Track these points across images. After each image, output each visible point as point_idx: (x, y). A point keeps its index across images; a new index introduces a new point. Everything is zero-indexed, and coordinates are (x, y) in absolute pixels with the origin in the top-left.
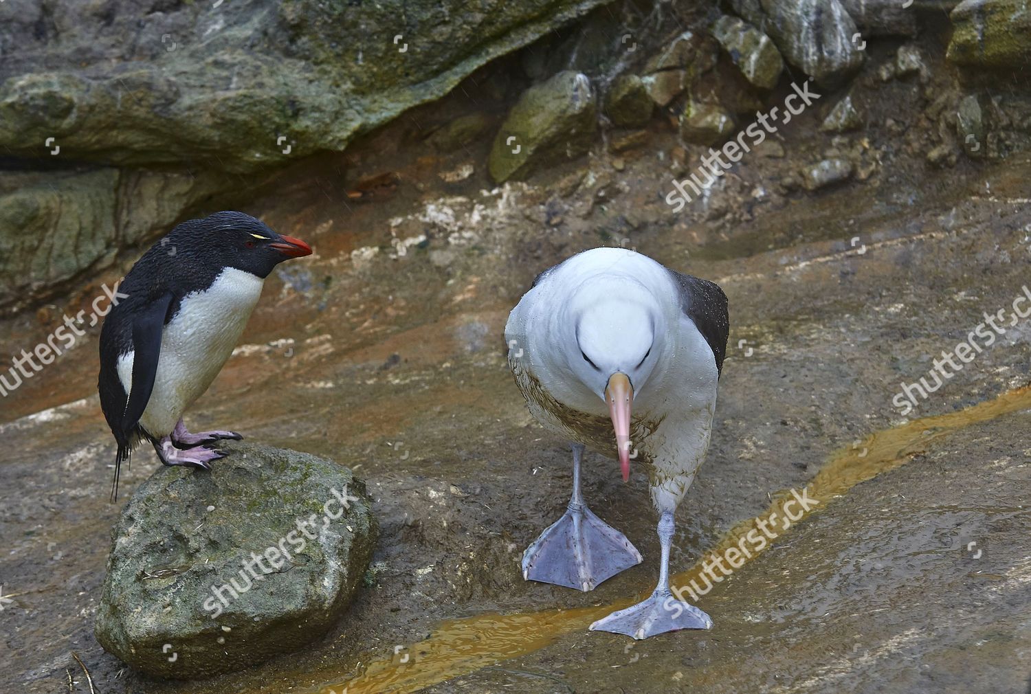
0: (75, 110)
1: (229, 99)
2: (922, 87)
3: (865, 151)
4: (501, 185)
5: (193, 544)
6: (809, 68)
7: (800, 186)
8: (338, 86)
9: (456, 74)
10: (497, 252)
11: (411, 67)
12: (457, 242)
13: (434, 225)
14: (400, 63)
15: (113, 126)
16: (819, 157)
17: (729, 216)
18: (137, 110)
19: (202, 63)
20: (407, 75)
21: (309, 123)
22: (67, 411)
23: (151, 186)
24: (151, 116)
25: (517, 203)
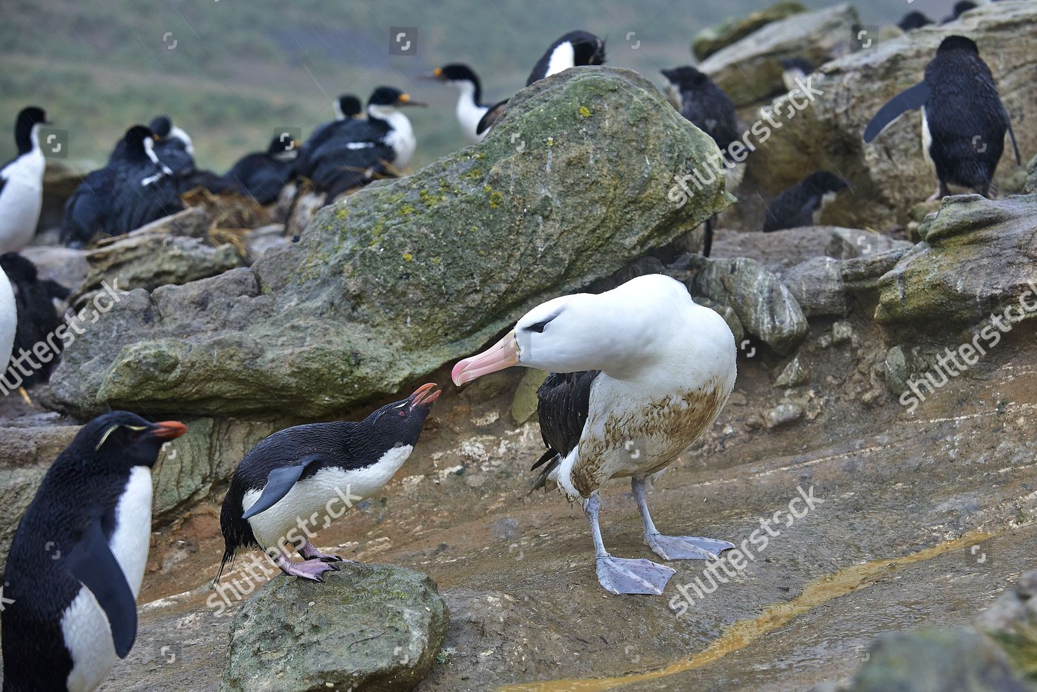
0: (179, 366)
1: (304, 352)
2: (854, 351)
3: (811, 399)
4: (522, 425)
5: (298, 629)
6: (764, 335)
7: (761, 425)
8: (391, 344)
9: (485, 334)
10: (521, 475)
11: (449, 328)
12: (488, 469)
13: (469, 457)
14: (440, 325)
15: (210, 379)
16: (775, 405)
17: (706, 447)
18: (230, 364)
19: (282, 329)
20: (446, 335)
21: (369, 370)
22: (175, 600)
23: (239, 432)
24: (241, 368)
25: (535, 438)
